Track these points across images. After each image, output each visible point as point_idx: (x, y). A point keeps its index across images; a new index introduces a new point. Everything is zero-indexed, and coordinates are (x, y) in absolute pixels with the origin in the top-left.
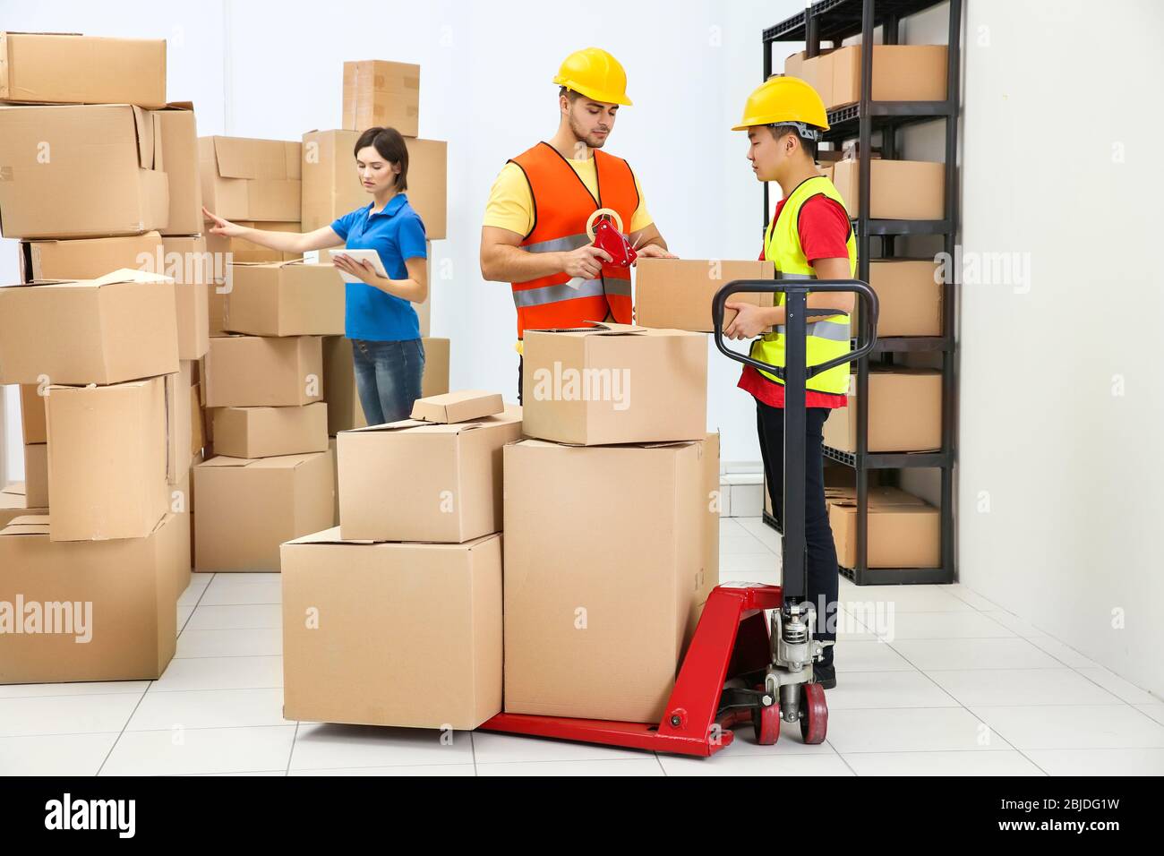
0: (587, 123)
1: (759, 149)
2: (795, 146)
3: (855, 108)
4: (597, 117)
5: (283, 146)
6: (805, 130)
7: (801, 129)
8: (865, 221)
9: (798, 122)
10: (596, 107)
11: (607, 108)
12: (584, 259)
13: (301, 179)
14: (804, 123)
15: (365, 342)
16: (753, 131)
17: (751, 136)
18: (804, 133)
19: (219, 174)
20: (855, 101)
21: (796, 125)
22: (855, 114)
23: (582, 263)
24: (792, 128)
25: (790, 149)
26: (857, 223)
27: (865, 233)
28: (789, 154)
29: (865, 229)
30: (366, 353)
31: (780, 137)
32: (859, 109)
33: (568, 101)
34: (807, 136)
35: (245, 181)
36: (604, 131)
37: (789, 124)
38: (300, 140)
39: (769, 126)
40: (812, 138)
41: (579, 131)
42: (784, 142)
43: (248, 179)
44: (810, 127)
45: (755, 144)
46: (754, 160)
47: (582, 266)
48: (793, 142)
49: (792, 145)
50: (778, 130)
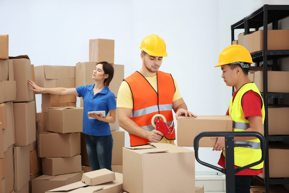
0: (150, 63)
1: (226, 74)
2: (240, 72)
3: (261, 53)
4: (153, 61)
5: (69, 67)
6: (244, 65)
7: (242, 64)
8: (266, 93)
9: (240, 62)
10: (153, 58)
11: (157, 58)
12: (153, 135)
13: (75, 79)
14: (243, 62)
15: (93, 136)
16: (223, 67)
17: (222, 69)
18: (243, 66)
19: (46, 78)
20: (261, 50)
21: (239, 63)
22: (261, 55)
23: (152, 136)
24: (238, 65)
25: (238, 73)
26: (263, 94)
27: (266, 98)
28: (238, 75)
29: (266, 96)
30: (93, 140)
31: (234, 68)
32: (263, 53)
33: (143, 55)
34: (244, 67)
35: (55, 80)
36: (157, 66)
37: (236, 63)
38: (75, 65)
39: (229, 65)
40: (246, 67)
41: (148, 67)
42: (235, 70)
43: (56, 79)
44: (245, 63)
45: (224, 72)
46: (224, 78)
47: (153, 138)
48: (239, 70)
49: (239, 71)
50: (232, 66)
